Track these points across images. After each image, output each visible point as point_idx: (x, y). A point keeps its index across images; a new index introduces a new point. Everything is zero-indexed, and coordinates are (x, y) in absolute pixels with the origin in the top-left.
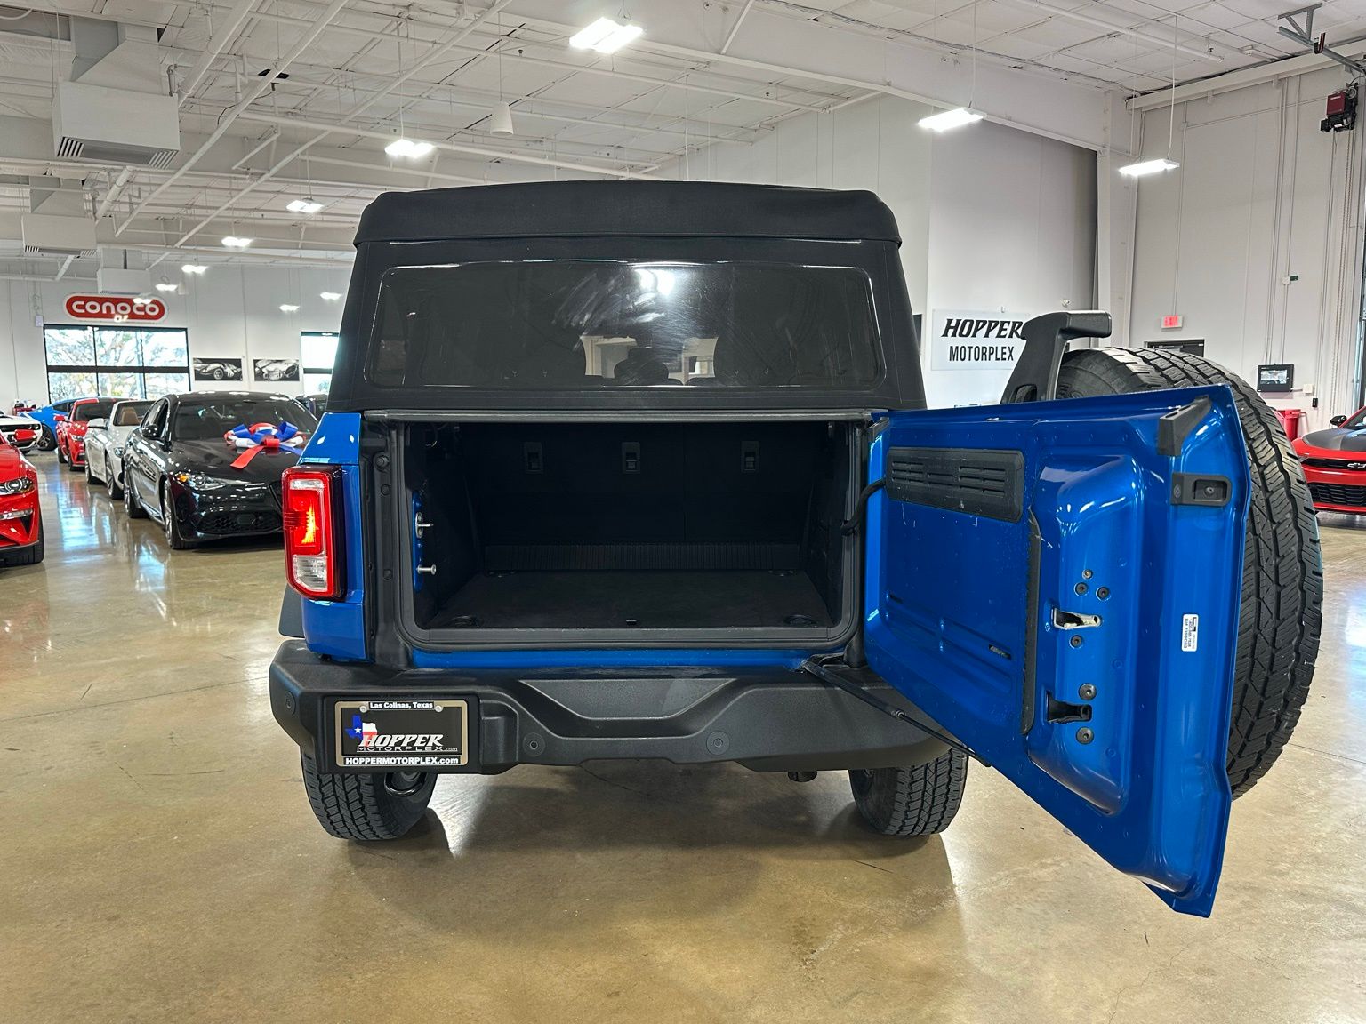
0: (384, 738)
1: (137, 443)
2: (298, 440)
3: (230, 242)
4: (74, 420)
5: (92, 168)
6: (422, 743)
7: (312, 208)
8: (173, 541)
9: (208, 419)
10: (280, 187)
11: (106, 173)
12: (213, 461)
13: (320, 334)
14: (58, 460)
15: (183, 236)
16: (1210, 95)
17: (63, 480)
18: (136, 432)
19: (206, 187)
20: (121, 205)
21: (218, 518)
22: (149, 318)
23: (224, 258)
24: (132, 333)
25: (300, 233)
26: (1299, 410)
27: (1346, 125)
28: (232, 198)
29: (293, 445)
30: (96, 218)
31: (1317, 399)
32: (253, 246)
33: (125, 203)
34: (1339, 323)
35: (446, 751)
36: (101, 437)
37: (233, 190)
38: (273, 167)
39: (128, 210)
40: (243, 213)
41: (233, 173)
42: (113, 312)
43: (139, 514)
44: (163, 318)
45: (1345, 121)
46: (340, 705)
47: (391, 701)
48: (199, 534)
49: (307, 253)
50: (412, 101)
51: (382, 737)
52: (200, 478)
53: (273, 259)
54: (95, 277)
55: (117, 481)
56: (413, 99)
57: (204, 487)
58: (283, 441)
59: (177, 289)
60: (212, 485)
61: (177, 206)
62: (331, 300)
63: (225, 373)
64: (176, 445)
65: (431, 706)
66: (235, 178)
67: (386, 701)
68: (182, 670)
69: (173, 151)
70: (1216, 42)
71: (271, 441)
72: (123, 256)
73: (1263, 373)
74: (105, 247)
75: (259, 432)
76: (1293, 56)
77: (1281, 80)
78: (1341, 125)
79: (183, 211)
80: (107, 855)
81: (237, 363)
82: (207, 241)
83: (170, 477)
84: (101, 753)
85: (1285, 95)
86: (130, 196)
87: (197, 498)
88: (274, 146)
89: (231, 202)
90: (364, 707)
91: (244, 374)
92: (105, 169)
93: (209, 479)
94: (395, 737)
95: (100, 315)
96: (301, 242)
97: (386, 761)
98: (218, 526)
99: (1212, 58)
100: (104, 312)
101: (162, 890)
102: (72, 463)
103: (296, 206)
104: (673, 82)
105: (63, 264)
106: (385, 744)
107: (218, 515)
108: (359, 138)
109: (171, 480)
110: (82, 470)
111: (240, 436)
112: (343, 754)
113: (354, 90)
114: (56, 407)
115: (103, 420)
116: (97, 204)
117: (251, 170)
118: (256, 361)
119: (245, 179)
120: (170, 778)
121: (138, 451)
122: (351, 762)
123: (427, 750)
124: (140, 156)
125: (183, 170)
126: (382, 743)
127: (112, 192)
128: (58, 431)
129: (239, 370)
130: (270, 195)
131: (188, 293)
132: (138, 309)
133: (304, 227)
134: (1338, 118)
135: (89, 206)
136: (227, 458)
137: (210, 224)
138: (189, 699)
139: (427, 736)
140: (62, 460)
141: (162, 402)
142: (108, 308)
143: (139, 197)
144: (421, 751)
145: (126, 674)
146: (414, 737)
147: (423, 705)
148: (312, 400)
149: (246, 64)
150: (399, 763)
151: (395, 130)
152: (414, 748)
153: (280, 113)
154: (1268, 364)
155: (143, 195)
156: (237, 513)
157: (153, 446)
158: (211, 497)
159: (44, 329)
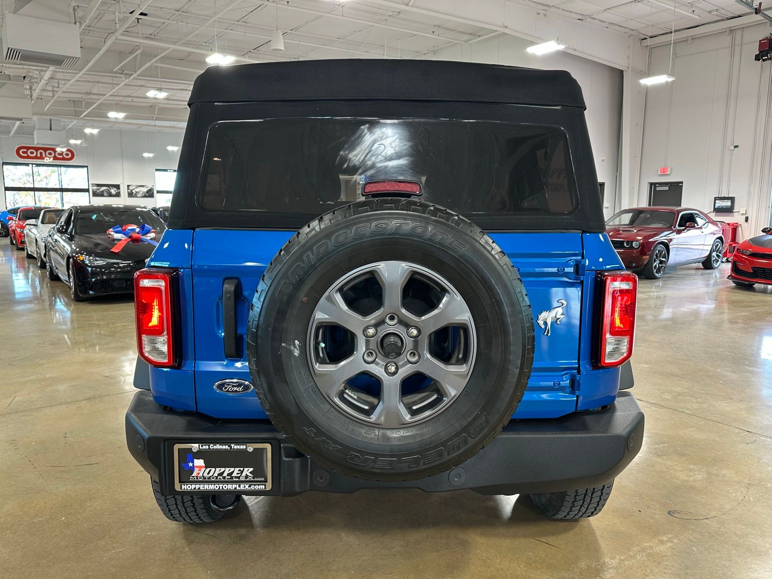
0: (210, 470)
1: (54, 235)
2: (152, 235)
3: (112, 115)
4: (19, 219)
5: (29, 69)
6: (238, 474)
7: (162, 95)
8: (75, 296)
9: (97, 221)
10: (143, 83)
11: (37, 73)
12: (100, 247)
13: (166, 170)
14: (10, 243)
15: (85, 111)
16: (690, 39)
17: (13, 255)
18: (54, 228)
19: (98, 82)
20: (48, 92)
21: (103, 282)
22: (66, 159)
23: (110, 125)
24: (56, 169)
25: (154, 110)
26: (737, 223)
27: (769, 57)
28: (114, 88)
29: (149, 238)
30: (32, 100)
31: (748, 217)
32: (126, 118)
33: (50, 91)
34: (762, 172)
35: (256, 479)
36: (34, 230)
37: (115, 84)
38: (138, 70)
39: (51, 95)
40: (121, 98)
41: (114, 73)
42: (44, 156)
43: (55, 278)
44: (74, 159)
45: (769, 55)
46: (177, 447)
47: (215, 443)
48: (91, 292)
49: (158, 123)
50: (222, 32)
51: (208, 469)
52: (91, 258)
53: (139, 126)
54: (33, 135)
55: (43, 257)
56: (223, 30)
57: (94, 264)
58: (143, 235)
59: (81, 143)
60: (100, 262)
61: (80, 93)
62: (173, 151)
63: (111, 193)
64: (77, 238)
65: (244, 447)
66: (115, 77)
67: (212, 443)
68: (74, 386)
69: (76, 58)
70: (696, 7)
71: (135, 235)
72: (49, 123)
73: (717, 201)
74: (39, 117)
75: (128, 230)
76: (739, 16)
77: (732, 31)
78: (766, 57)
79: (84, 96)
80: (14, 533)
81: (118, 187)
82: (99, 115)
83: (73, 257)
84: (17, 449)
85: (733, 40)
86: (53, 87)
87: (90, 270)
88: (139, 57)
89: (113, 91)
90: (195, 447)
91: (122, 193)
92: (37, 70)
93: (97, 258)
94: (218, 469)
95: (36, 157)
96: (155, 116)
97: (211, 487)
98: (102, 288)
99: (694, 16)
100: (39, 155)
101: (51, 563)
102: (17, 245)
103: (152, 94)
104: (378, 23)
105: (13, 127)
106: (211, 474)
107: (103, 281)
108: (190, 53)
109: (73, 259)
110: (23, 249)
111: (116, 232)
112: (180, 482)
113: (187, 23)
114: (9, 211)
115: (35, 220)
116: (33, 91)
117: (125, 72)
118: (128, 186)
119: (121, 77)
120: (62, 469)
121: (54, 240)
122: (185, 487)
123: (242, 479)
124: (57, 61)
125: (83, 71)
126: (208, 474)
127: (41, 84)
128: (10, 226)
129: (119, 191)
130: (136, 88)
131: (87, 145)
132: (59, 154)
133: (157, 107)
134: (765, 53)
135: (28, 92)
136: (109, 246)
137: (100, 104)
138: (78, 407)
139: (242, 469)
140: (12, 243)
141: (69, 210)
142: (41, 154)
143: (58, 87)
144: (237, 479)
145: (39, 388)
146: (232, 469)
147: (238, 447)
148: (161, 209)
149: (121, 6)
150: (221, 488)
151: (211, 50)
152: (232, 478)
153: (142, 37)
154: (720, 196)
155: (60, 86)
156: (114, 280)
157: (63, 238)
158: (98, 270)
159: (3, 165)
